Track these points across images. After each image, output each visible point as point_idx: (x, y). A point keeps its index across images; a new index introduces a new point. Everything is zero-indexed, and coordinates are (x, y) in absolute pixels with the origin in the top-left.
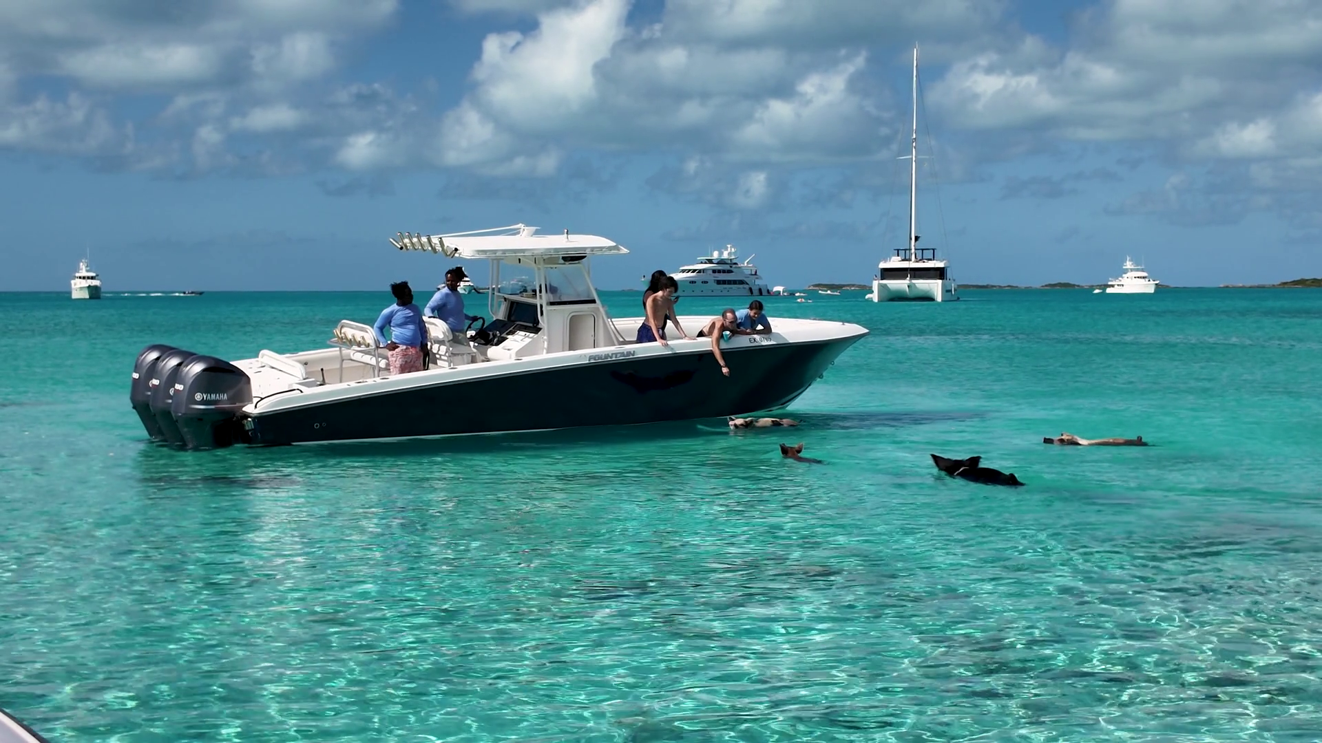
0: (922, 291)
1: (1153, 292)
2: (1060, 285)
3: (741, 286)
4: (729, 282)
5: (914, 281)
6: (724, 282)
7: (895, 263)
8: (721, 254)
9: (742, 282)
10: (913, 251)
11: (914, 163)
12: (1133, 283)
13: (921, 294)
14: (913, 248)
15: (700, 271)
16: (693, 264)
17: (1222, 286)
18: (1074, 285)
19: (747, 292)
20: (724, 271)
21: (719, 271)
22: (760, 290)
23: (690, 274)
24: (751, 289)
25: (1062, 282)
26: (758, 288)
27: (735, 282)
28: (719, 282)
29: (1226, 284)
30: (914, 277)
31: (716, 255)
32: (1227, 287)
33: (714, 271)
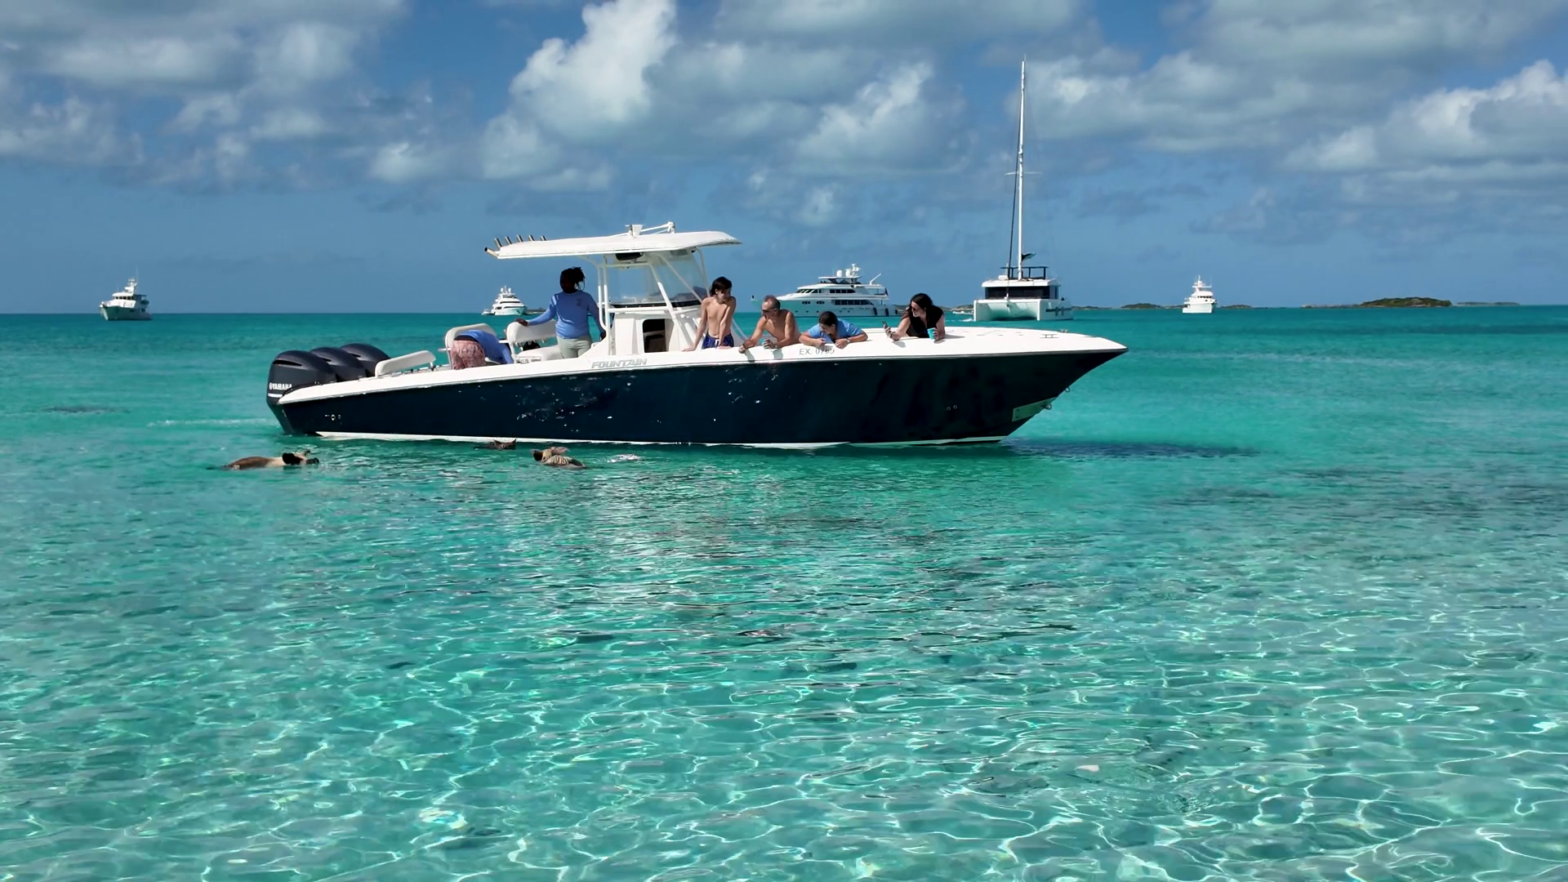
0: (1023, 311)
1: (1210, 311)
2: (1140, 305)
3: (864, 306)
4: (851, 302)
5: (1013, 301)
6: (844, 302)
7: (1002, 282)
8: (844, 273)
9: (864, 302)
10: (1020, 269)
11: (1021, 180)
12: (1198, 303)
13: (1022, 314)
14: (1020, 266)
15: (816, 291)
16: (811, 284)
17: (1304, 306)
18: (1155, 306)
19: (871, 313)
20: (844, 291)
21: (838, 291)
22: (887, 310)
23: (805, 294)
24: (875, 310)
25: (1143, 302)
26: (884, 308)
27: (857, 302)
28: (837, 302)
29: (1308, 305)
30: (1011, 296)
31: (839, 274)
32: (1310, 307)
33: (832, 291)
